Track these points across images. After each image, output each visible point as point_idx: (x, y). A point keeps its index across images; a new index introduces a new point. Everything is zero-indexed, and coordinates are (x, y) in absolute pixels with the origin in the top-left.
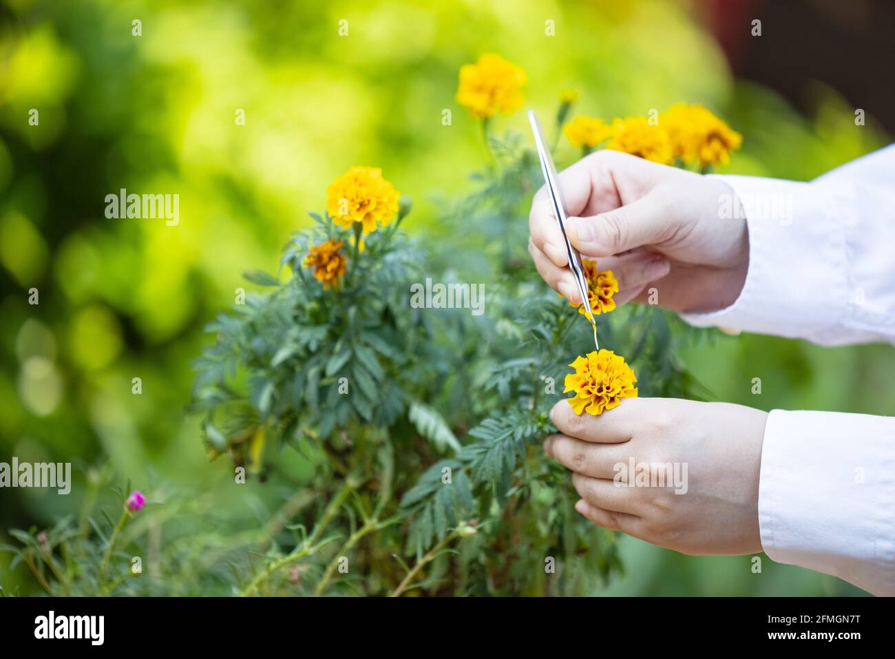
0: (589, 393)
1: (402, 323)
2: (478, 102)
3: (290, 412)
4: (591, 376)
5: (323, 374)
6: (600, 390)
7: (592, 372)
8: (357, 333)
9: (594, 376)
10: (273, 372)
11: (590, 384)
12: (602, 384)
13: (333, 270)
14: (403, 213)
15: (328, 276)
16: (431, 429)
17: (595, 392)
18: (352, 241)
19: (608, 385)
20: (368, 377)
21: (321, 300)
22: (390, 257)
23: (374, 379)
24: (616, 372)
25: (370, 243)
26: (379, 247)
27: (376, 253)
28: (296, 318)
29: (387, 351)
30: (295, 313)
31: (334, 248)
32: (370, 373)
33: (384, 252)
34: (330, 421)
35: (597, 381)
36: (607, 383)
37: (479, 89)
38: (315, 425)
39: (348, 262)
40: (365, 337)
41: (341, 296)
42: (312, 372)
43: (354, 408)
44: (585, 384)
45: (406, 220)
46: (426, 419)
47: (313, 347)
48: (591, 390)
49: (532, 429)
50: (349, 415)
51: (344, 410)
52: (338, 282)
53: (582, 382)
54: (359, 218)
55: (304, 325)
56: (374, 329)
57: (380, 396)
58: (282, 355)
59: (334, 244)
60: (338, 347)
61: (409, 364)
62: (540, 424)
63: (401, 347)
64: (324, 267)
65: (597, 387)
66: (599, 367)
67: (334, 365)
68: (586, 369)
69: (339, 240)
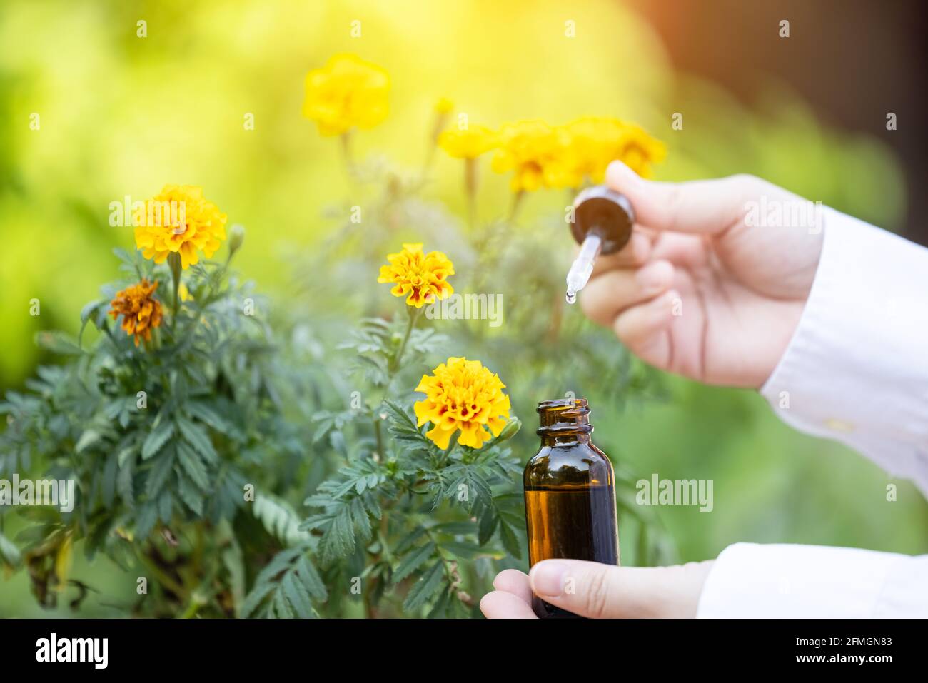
0: (451, 420)
1: (241, 392)
2: (329, 113)
3: (101, 511)
4: (448, 398)
5: (139, 460)
6: (465, 413)
7: (449, 392)
8: (181, 403)
9: (453, 396)
10: (79, 460)
11: (450, 409)
12: (464, 404)
13: (144, 319)
14: (234, 246)
15: (139, 328)
16: (281, 526)
17: (459, 417)
18: (171, 285)
19: (472, 404)
20: (197, 458)
21: (135, 362)
22: (221, 306)
23: (205, 462)
24: (477, 383)
25: (193, 287)
26: (206, 292)
27: (202, 301)
28: (102, 387)
29: (221, 426)
30: (102, 380)
31: (146, 291)
32: (199, 453)
33: (212, 299)
34: (150, 517)
35: (458, 401)
36: (470, 402)
37: (329, 97)
38: (130, 524)
39: (165, 311)
40: (192, 410)
41: (157, 354)
42: (124, 455)
43: (180, 499)
44: (444, 410)
45: (239, 254)
46: (272, 511)
47: (124, 422)
48: (453, 416)
49: (380, 478)
50: (174, 509)
51: (167, 503)
52: (154, 338)
53: (438, 408)
54: (175, 247)
55: (113, 396)
56: (203, 398)
57: (212, 484)
58: (89, 438)
59: (146, 286)
60: (157, 421)
61: (251, 443)
62: (390, 472)
63: (241, 424)
64: (134, 315)
65: (460, 409)
66: (455, 384)
67: (152, 445)
68: (440, 390)
69: (152, 282)
